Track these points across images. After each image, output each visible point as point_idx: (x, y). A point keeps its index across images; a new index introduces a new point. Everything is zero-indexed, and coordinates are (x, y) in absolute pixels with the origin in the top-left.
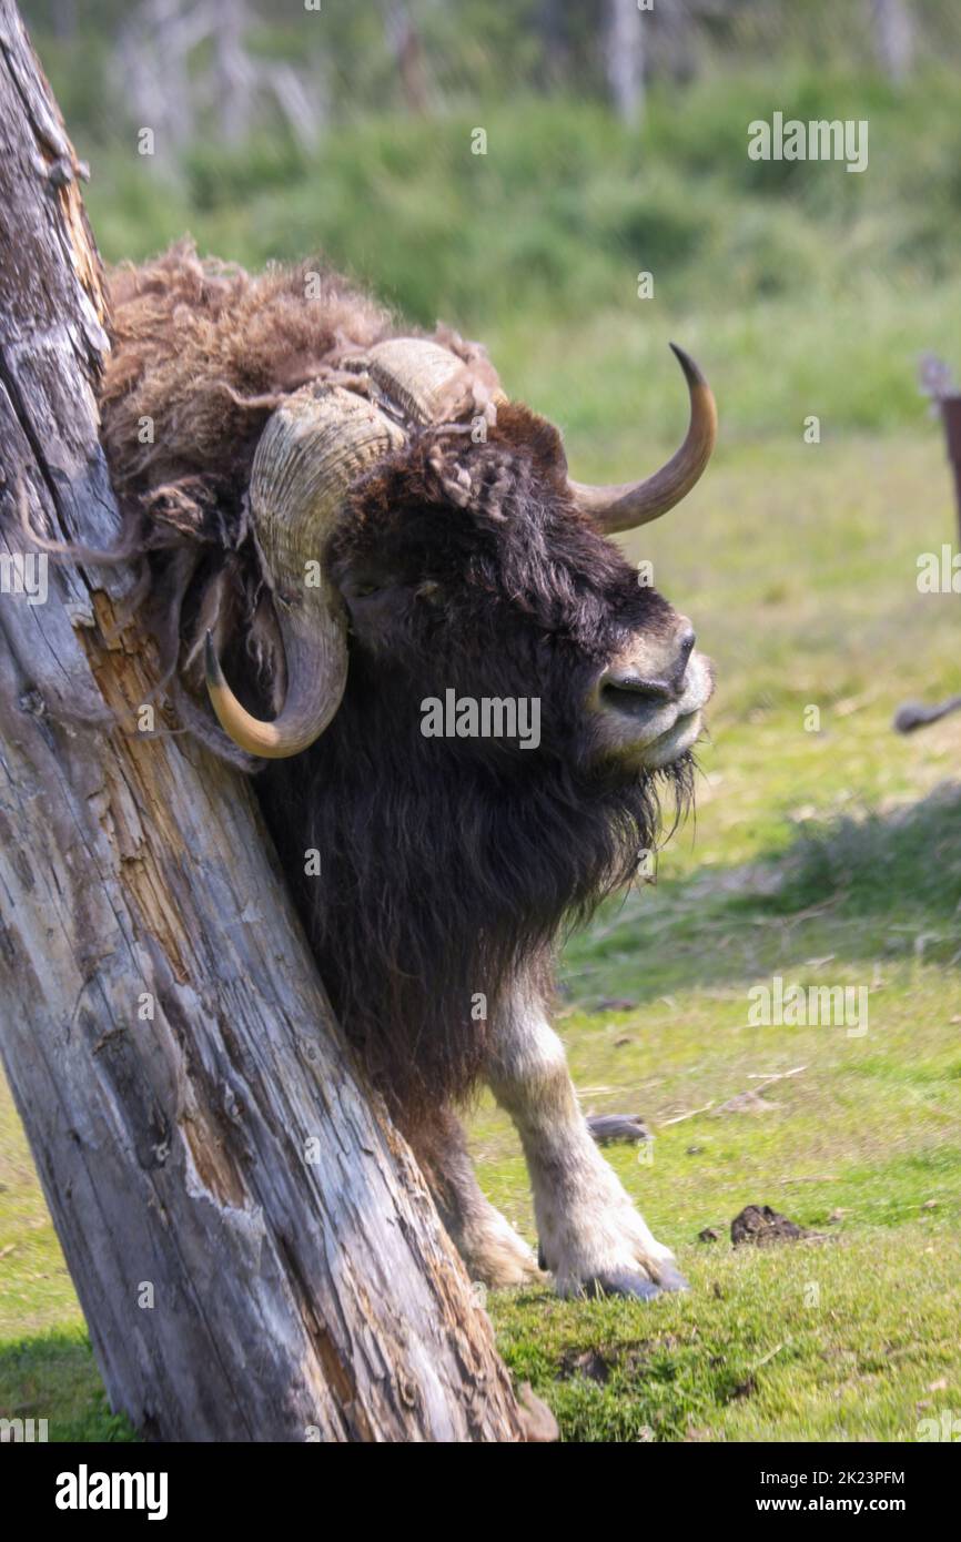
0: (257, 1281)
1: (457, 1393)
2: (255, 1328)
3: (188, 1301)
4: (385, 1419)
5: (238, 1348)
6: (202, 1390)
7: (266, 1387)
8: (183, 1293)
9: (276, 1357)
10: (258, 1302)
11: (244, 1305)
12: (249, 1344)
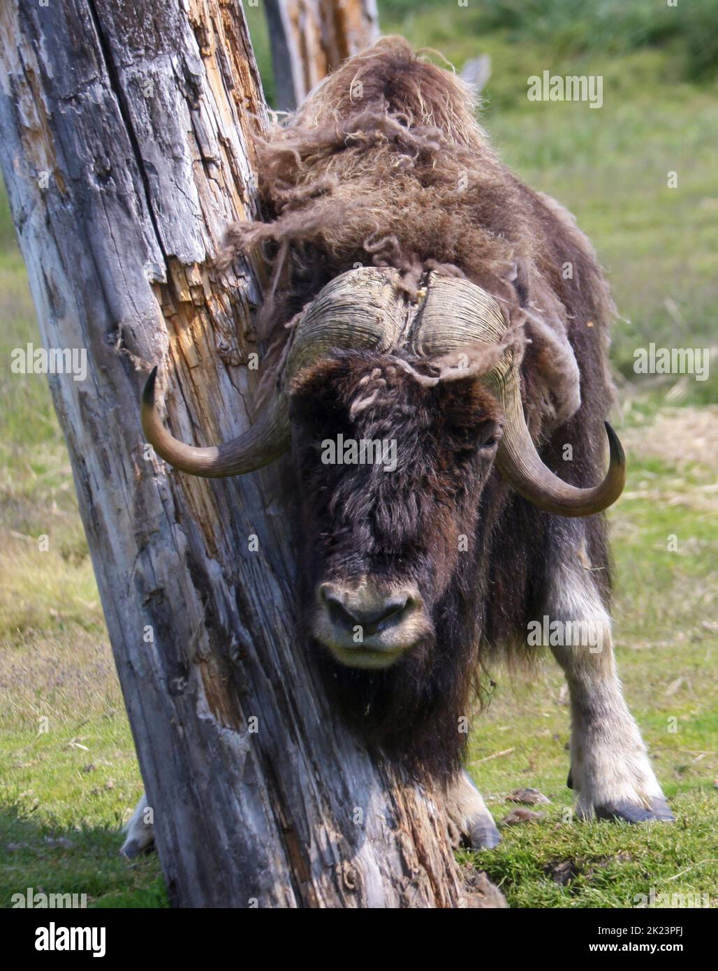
0: (240, 785)
1: (395, 882)
2: (236, 821)
3: (193, 796)
4: (330, 897)
5: (223, 835)
6: (200, 864)
7: (241, 866)
8: (191, 790)
9: (249, 843)
10: (239, 801)
11: (230, 803)
12: (231, 832)
